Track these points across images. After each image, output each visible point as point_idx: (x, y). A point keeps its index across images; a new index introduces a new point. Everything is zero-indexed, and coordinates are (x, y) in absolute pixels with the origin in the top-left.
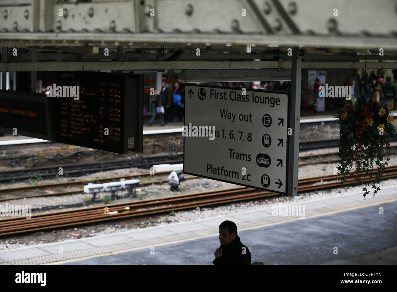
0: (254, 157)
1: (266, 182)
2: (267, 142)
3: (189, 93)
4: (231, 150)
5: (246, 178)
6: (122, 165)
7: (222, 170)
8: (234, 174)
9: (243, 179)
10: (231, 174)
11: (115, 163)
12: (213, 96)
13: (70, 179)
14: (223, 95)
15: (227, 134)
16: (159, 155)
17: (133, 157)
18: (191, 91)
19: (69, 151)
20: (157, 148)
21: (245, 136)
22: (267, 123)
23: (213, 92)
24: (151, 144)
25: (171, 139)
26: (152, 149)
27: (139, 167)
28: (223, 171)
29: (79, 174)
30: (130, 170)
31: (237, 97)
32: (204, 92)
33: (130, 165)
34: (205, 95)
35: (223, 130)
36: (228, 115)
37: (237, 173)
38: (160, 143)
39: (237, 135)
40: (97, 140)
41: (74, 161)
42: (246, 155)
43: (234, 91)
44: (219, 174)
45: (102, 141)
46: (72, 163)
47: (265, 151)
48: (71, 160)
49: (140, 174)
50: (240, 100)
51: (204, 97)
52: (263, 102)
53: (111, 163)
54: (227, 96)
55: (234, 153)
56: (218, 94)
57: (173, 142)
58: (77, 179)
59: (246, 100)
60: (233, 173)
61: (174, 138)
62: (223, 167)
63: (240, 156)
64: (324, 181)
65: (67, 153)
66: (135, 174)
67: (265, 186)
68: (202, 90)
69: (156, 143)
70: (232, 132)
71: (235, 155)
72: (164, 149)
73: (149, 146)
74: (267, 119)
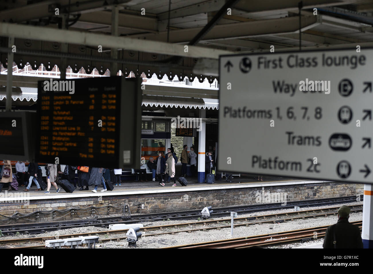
0: (325, 140)
1: (344, 171)
2: (345, 116)
3: (225, 66)
4: (289, 133)
5: (312, 168)
6: (79, 224)
7: (275, 162)
8: (294, 166)
9: (309, 170)
10: (290, 166)
11: (72, 222)
12: (262, 66)
13: (30, 235)
14: (277, 63)
15: (283, 113)
16: (113, 216)
17: (89, 218)
18: (229, 64)
19: (28, 210)
20: (111, 210)
21: (311, 113)
22: (345, 90)
23: (262, 60)
24: (105, 205)
25: (125, 202)
26: (106, 210)
27: (96, 226)
28: (277, 164)
29: (39, 232)
30: (87, 228)
31: (299, 61)
32: (248, 62)
33: (86, 224)
34: (249, 65)
35: (278, 109)
36: (284, 87)
37: (300, 164)
38: (113, 205)
39: (298, 113)
40: (86, 156)
41: (33, 220)
42: (313, 138)
43: (295, 54)
44: (270, 168)
45: (91, 156)
46: (31, 222)
47: (342, 129)
48: (30, 220)
49: (98, 232)
50: (303, 66)
51: (248, 69)
52: (339, 64)
53: (68, 223)
54: (284, 63)
55: (294, 138)
56: (269, 62)
57: (127, 204)
58: (37, 236)
59: (313, 64)
60: (293, 163)
61: (127, 201)
62: (276, 158)
63: (302, 141)
64: (273, 238)
65: (26, 213)
66: (93, 232)
67: (344, 176)
68: (244, 60)
69: (110, 205)
70: (291, 110)
71: (296, 140)
72: (117, 211)
73: (103, 207)
74: (345, 85)
